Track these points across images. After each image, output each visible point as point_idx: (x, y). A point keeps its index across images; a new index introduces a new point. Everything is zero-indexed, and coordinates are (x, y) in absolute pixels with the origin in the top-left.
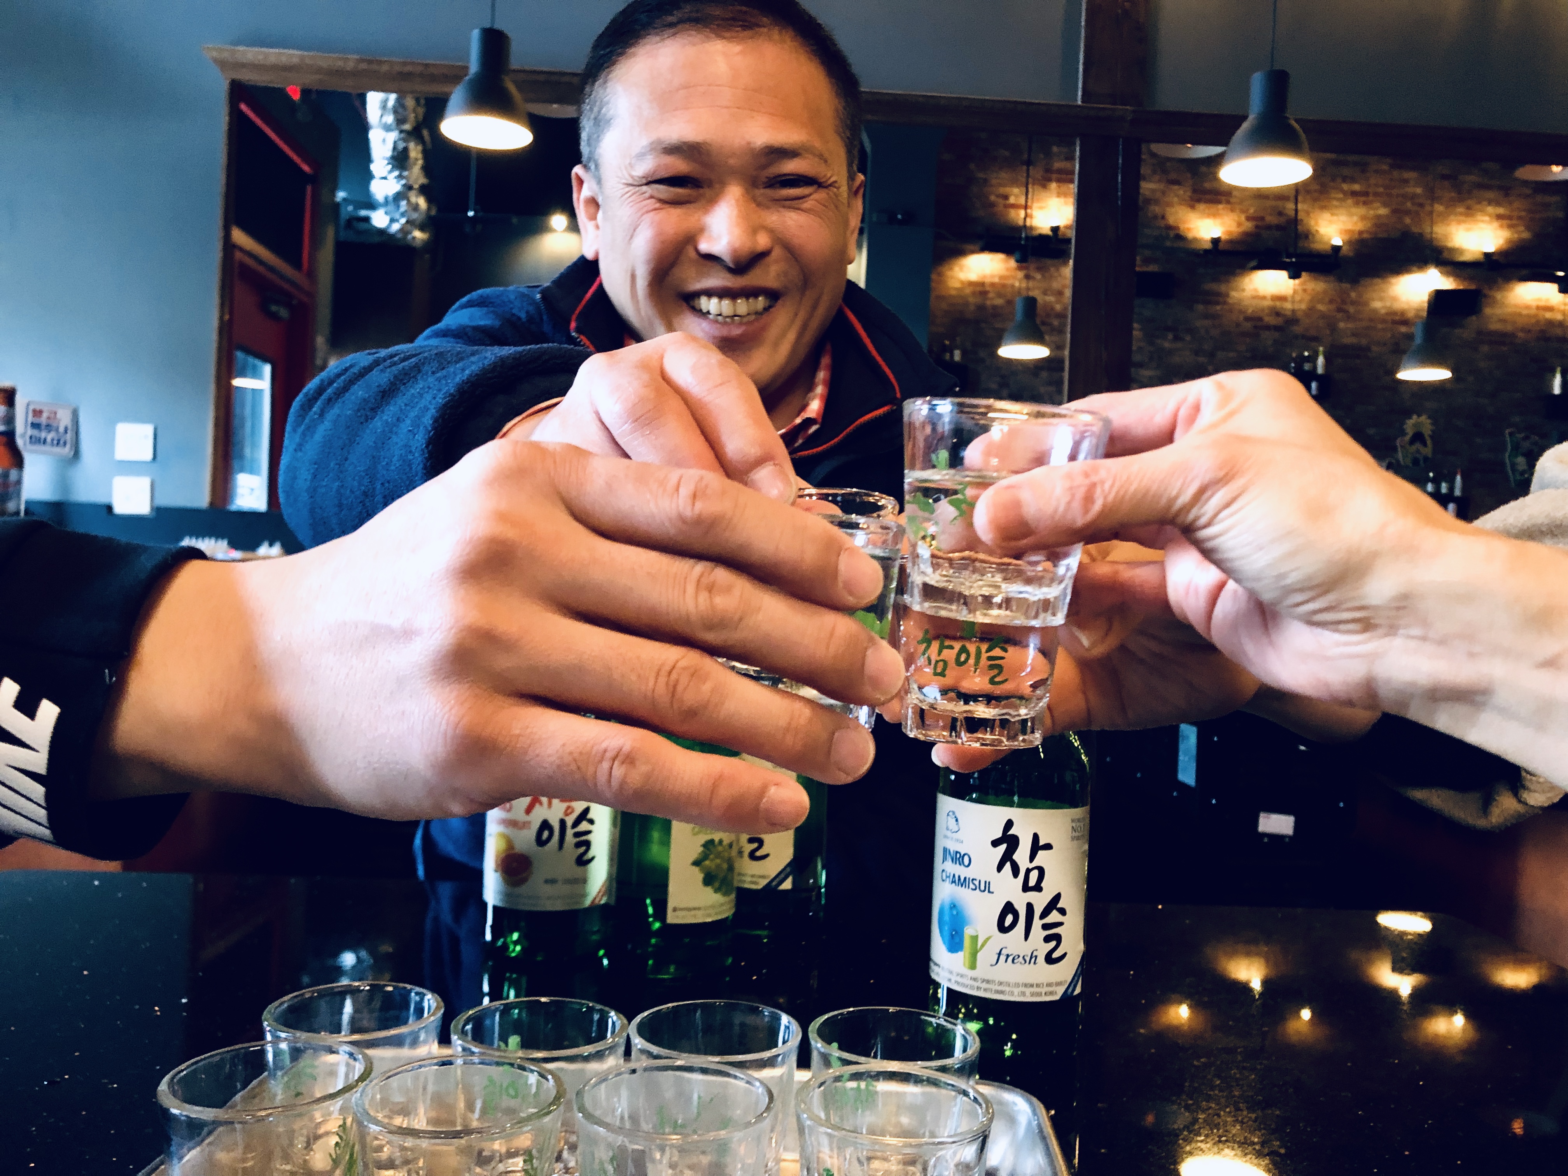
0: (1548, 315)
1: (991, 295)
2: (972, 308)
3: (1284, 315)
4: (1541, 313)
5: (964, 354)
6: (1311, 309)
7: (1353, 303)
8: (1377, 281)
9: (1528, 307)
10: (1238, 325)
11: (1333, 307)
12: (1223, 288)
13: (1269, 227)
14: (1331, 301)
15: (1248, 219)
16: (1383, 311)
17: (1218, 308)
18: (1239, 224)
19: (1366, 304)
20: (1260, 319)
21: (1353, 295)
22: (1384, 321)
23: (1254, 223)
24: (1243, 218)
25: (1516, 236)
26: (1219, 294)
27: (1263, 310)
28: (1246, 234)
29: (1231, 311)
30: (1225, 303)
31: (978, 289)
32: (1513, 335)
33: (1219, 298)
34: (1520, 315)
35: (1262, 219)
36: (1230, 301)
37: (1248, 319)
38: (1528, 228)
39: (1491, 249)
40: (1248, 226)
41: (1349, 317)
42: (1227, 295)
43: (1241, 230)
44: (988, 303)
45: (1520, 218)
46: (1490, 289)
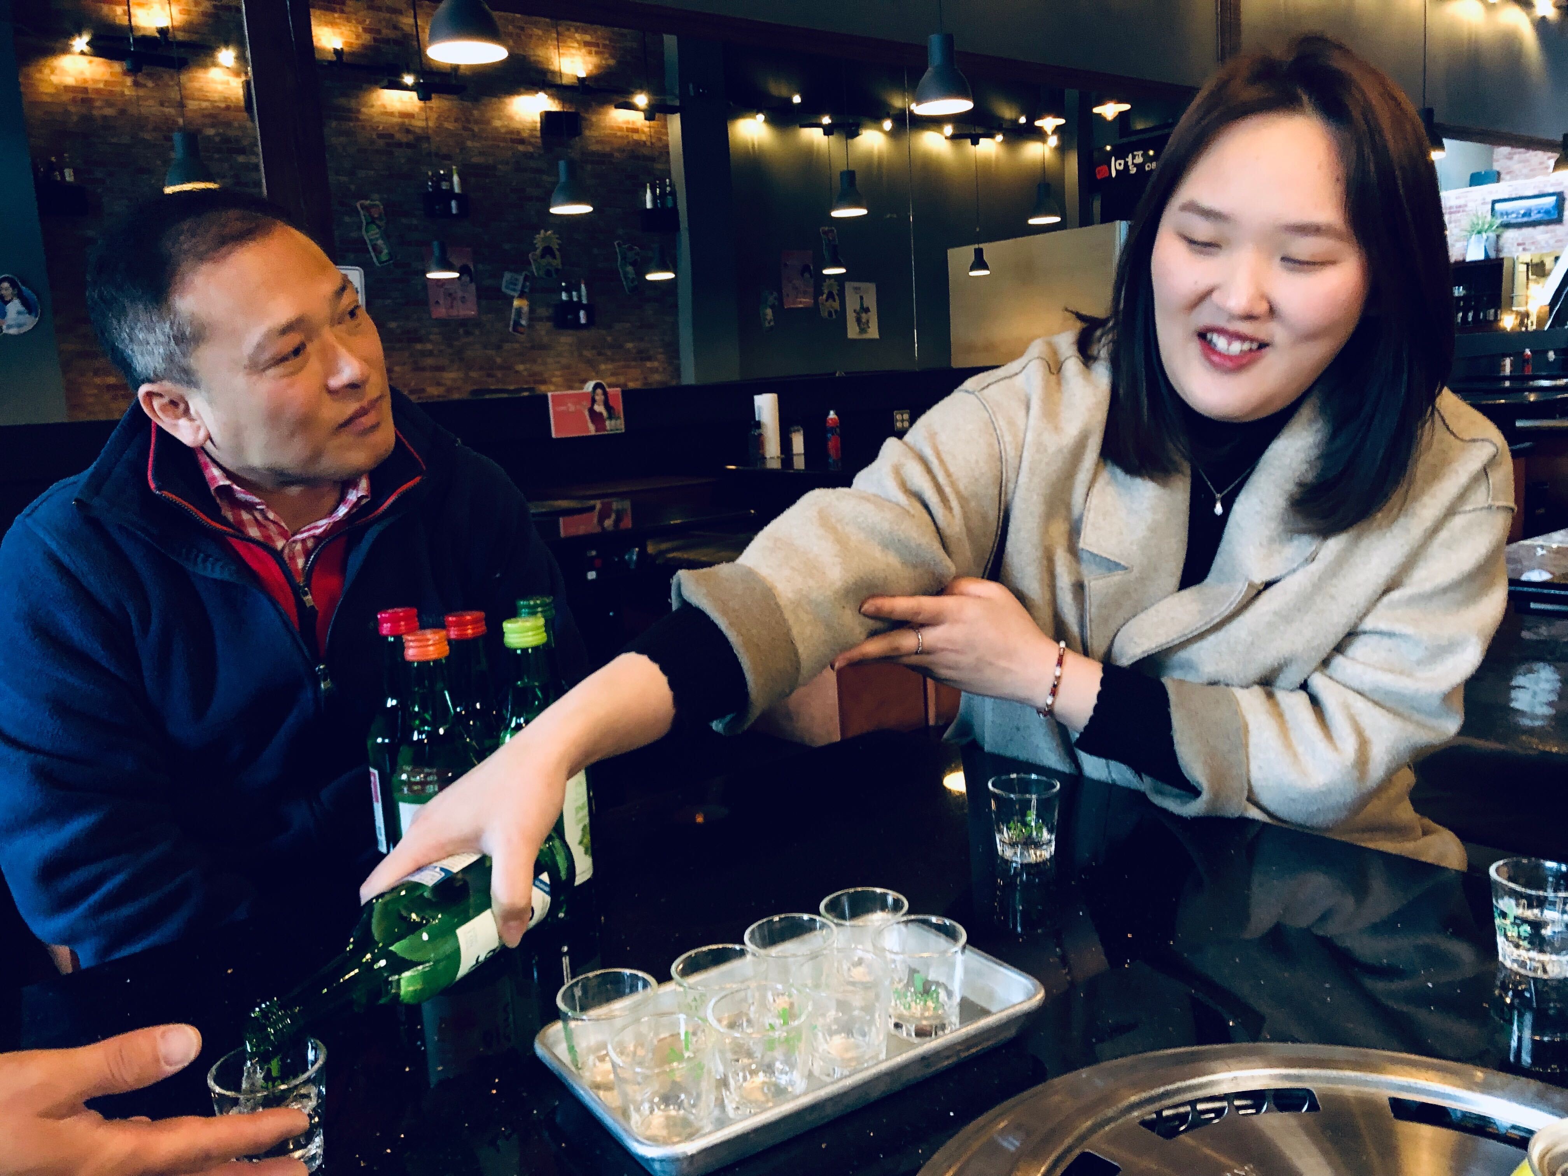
0: (636, 136)
1: (98, 104)
2: (75, 118)
3: (414, 133)
4: (630, 134)
5: (76, 173)
6: (439, 128)
7: (477, 122)
8: (494, 100)
9: (620, 129)
10: (372, 142)
11: (458, 125)
12: (353, 104)
13: (387, 41)
14: (456, 121)
15: (365, 30)
16: (503, 130)
17: (352, 124)
18: (358, 36)
19: (488, 122)
20: (391, 136)
21: (476, 113)
22: (504, 140)
23: (373, 35)
24: (360, 30)
25: (604, 62)
26: (350, 110)
27: (393, 126)
28: (364, 47)
29: (363, 128)
30: (358, 120)
31: (80, 96)
32: (611, 155)
33: (350, 115)
34: (615, 135)
35: (379, 31)
36: (361, 117)
37: (381, 136)
38: (613, 56)
39: (583, 74)
40: (367, 38)
41: (474, 136)
42: (359, 111)
43: (360, 42)
44: (95, 112)
45: (605, 46)
46: (587, 111)
